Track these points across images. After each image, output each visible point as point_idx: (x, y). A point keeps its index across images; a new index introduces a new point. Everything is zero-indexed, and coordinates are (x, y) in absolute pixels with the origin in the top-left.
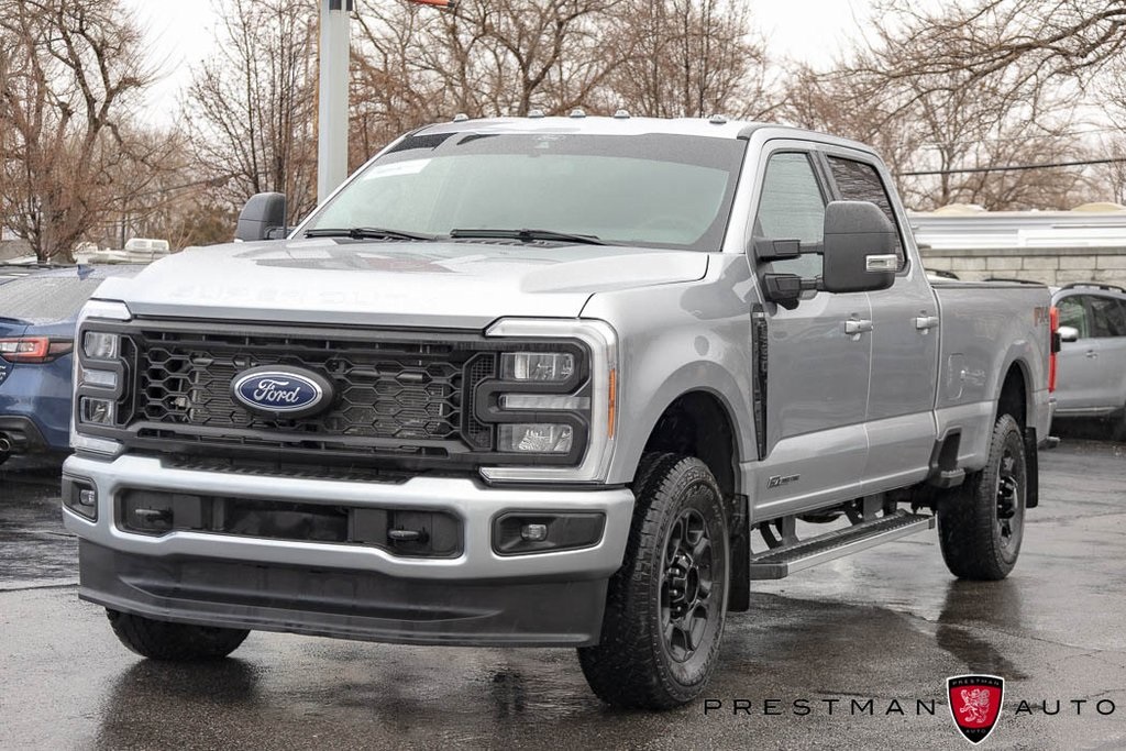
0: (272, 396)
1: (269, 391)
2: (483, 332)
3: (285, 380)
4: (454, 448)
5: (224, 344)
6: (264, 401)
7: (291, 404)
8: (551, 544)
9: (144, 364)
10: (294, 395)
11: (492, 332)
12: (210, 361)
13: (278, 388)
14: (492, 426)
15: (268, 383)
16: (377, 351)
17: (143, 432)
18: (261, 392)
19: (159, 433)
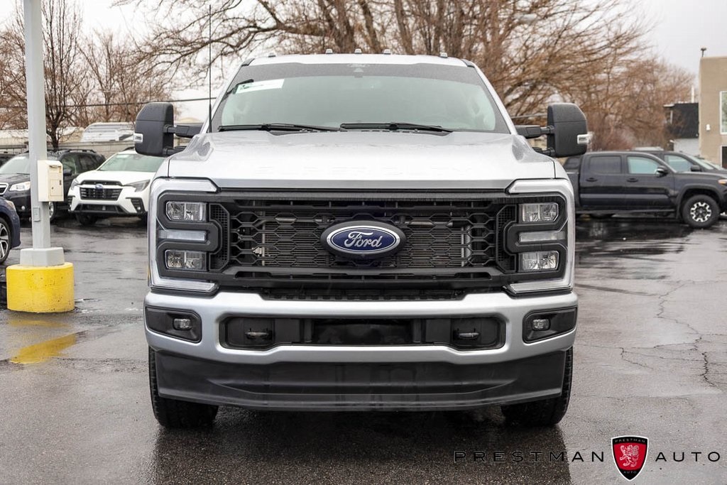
0: (360, 243)
1: (357, 240)
2: (506, 191)
3: (368, 231)
4: (493, 272)
5: (311, 207)
6: (353, 247)
7: (375, 248)
8: (554, 332)
9: (235, 224)
10: (378, 242)
11: (512, 190)
12: (293, 220)
13: (364, 238)
14: (515, 255)
15: (356, 234)
16: (435, 207)
17: (240, 274)
18: (350, 241)
19: (254, 274)
